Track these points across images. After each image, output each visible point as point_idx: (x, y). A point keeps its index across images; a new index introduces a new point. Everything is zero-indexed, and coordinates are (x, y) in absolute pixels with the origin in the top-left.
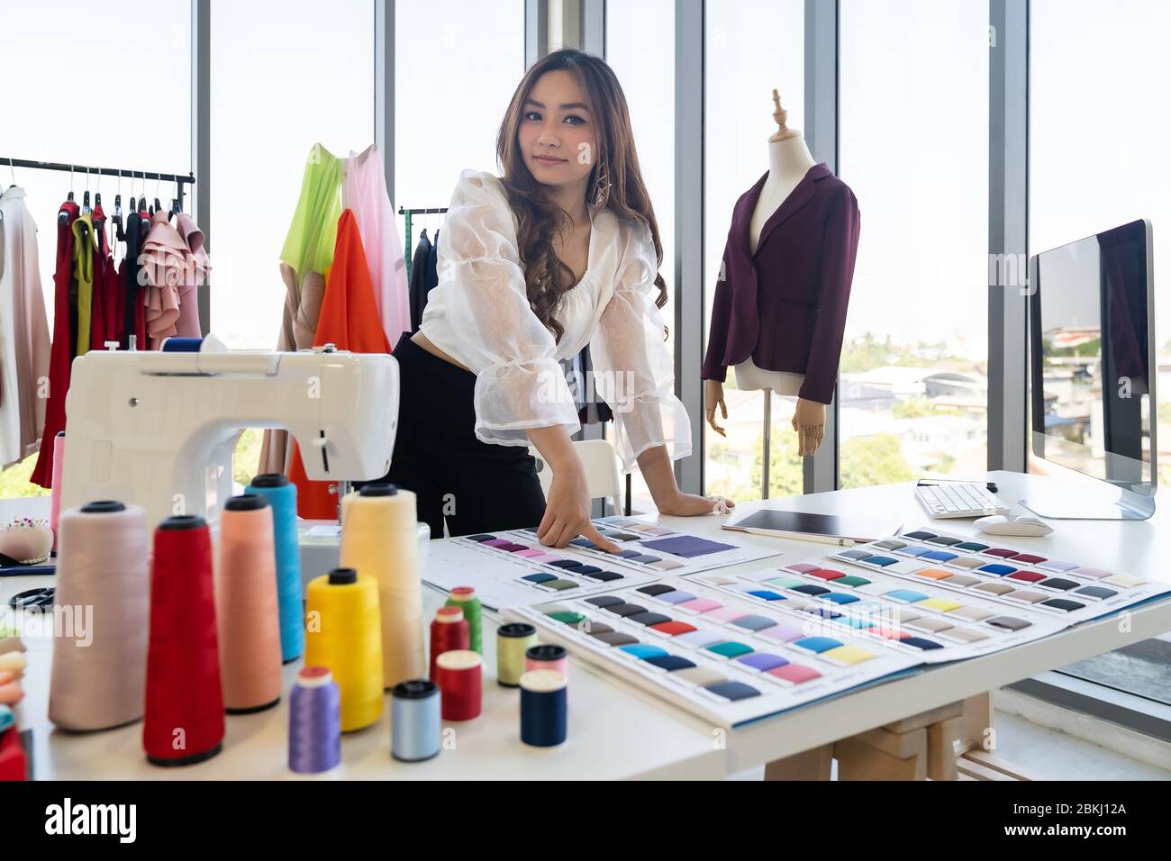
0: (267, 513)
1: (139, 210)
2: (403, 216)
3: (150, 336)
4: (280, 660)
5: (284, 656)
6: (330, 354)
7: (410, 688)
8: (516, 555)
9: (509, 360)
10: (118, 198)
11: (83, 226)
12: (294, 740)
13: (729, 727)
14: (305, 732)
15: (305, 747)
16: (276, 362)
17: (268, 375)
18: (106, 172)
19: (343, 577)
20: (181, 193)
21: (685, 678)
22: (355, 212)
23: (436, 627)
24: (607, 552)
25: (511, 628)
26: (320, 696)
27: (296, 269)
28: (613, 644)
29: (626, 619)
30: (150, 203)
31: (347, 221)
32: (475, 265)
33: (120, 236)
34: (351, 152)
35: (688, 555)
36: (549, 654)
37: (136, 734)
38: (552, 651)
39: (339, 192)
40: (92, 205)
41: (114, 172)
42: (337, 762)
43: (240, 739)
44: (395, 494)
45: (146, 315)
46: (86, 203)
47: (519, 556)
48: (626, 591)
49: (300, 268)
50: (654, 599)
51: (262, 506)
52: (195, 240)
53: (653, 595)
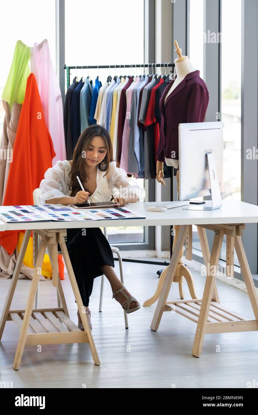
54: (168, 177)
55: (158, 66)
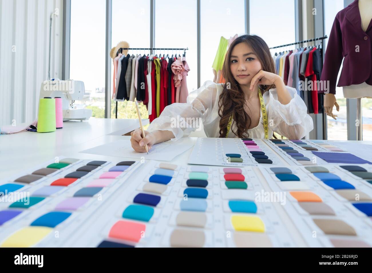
3: (176, 87)
45: (174, 82)
49: (217, 69)
54: (320, 113)
55: (305, 42)
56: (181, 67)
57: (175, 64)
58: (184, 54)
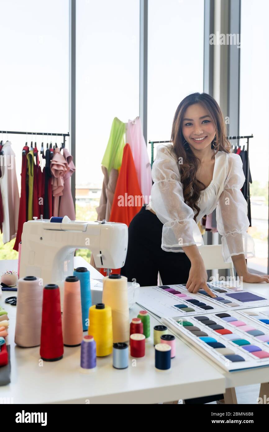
0: (78, 283)
1: (50, 148)
2: (150, 144)
3: (54, 196)
4: (82, 330)
5: (83, 329)
6: (104, 224)
7: (119, 345)
8: (175, 296)
9: (175, 220)
10: (42, 143)
11: (30, 156)
12: (82, 358)
13: (228, 371)
14: (85, 355)
15: (85, 360)
16: (86, 227)
17: (83, 231)
18: (38, 134)
19: (100, 306)
20: (65, 140)
21: (219, 352)
22: (130, 145)
23: (132, 325)
24: (211, 297)
25: (159, 327)
26: (90, 345)
27: (107, 167)
28: (198, 336)
29: (207, 326)
30: (53, 145)
31: (127, 149)
32: (162, 183)
33: (43, 157)
34: (129, 120)
35: (243, 301)
36: (169, 338)
37: (38, 349)
38: (170, 337)
39: (124, 136)
40: (34, 147)
41: (41, 134)
42: (95, 366)
43: (68, 355)
44: (120, 278)
45: (52, 188)
46: (32, 146)
47: (176, 296)
48: (211, 315)
49: (109, 168)
50: (221, 319)
51: (77, 281)
52: (70, 159)
53: (221, 318)
56: (64, 165)
57: (56, 162)
58: (63, 142)
